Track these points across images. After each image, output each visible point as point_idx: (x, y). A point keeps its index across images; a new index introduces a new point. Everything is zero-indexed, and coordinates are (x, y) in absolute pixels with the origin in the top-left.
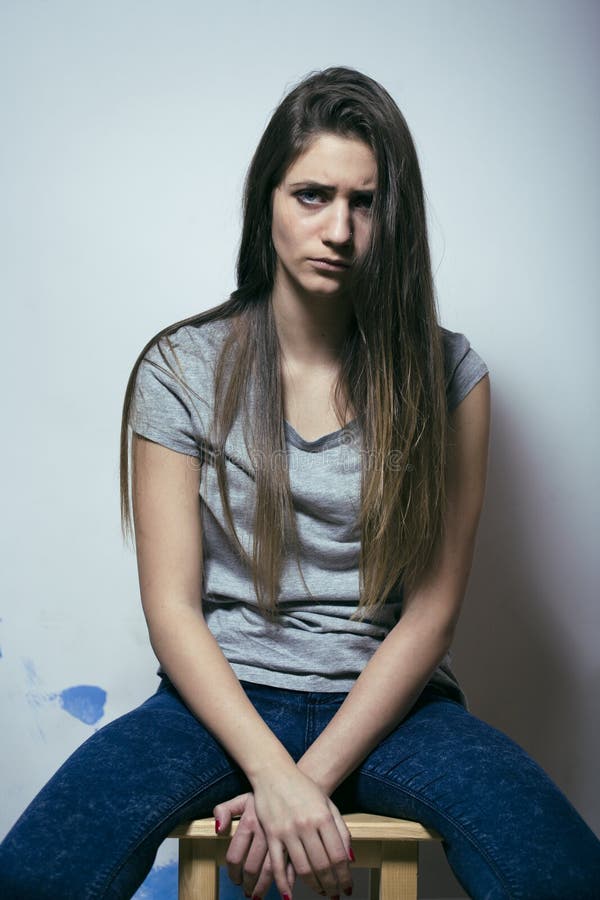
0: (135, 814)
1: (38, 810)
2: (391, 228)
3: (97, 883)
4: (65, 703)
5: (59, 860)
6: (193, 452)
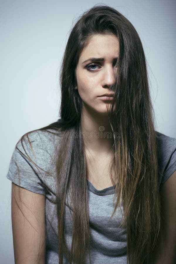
2: (125, 75)
6: (41, 192)
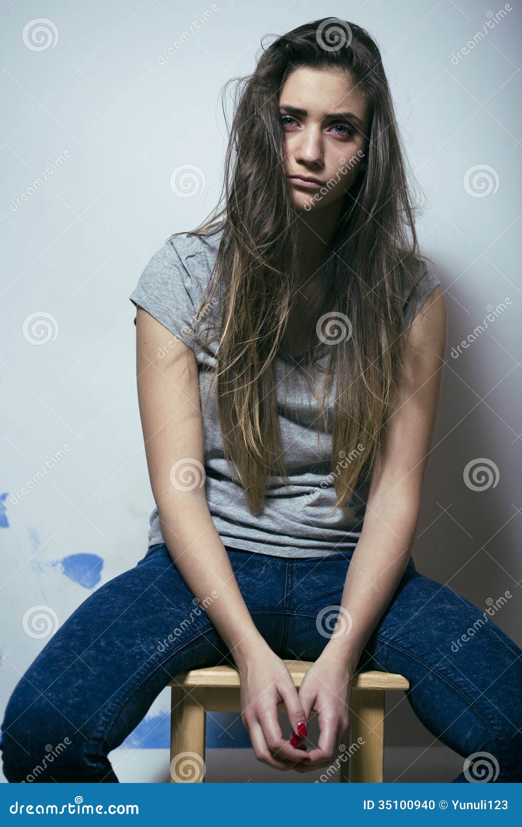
0: (141, 653)
1: (55, 648)
3: (109, 711)
4: (66, 569)
5: (77, 687)
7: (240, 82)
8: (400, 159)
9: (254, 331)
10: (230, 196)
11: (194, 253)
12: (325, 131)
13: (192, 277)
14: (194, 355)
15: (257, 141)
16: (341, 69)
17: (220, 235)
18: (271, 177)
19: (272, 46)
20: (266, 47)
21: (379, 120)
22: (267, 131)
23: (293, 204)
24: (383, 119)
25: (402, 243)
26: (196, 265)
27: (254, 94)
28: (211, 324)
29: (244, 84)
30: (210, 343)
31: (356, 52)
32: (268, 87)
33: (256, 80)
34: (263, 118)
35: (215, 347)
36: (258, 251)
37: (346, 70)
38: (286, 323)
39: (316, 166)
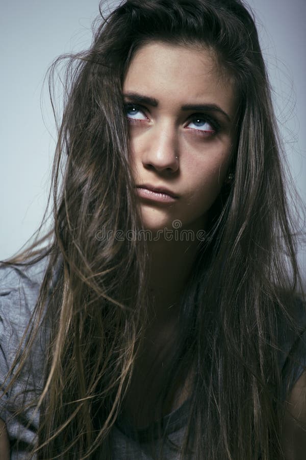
7: (72, 61)
8: (278, 166)
9: (87, 389)
10: (58, 209)
11: (8, 290)
12: (181, 128)
13: (5, 322)
14: (6, 427)
15: (95, 137)
16: (204, 43)
17: (45, 263)
18: (113, 184)
19: (114, 12)
20: (106, 15)
21: (251, 114)
22: (108, 124)
23: (141, 223)
24: (256, 113)
25: (279, 275)
26: (11, 305)
27: (91, 75)
28: (30, 384)
29: (77, 65)
30: (28, 411)
31: (224, 24)
32: (109, 67)
33: (94, 58)
34: (103, 107)
35: (34, 416)
36: (96, 279)
37: (210, 46)
38: (130, 377)
39: (170, 172)
